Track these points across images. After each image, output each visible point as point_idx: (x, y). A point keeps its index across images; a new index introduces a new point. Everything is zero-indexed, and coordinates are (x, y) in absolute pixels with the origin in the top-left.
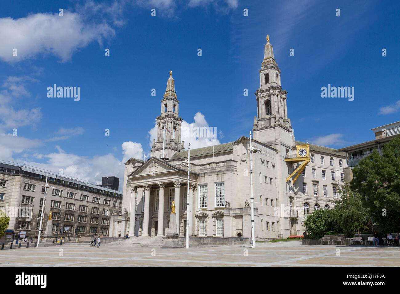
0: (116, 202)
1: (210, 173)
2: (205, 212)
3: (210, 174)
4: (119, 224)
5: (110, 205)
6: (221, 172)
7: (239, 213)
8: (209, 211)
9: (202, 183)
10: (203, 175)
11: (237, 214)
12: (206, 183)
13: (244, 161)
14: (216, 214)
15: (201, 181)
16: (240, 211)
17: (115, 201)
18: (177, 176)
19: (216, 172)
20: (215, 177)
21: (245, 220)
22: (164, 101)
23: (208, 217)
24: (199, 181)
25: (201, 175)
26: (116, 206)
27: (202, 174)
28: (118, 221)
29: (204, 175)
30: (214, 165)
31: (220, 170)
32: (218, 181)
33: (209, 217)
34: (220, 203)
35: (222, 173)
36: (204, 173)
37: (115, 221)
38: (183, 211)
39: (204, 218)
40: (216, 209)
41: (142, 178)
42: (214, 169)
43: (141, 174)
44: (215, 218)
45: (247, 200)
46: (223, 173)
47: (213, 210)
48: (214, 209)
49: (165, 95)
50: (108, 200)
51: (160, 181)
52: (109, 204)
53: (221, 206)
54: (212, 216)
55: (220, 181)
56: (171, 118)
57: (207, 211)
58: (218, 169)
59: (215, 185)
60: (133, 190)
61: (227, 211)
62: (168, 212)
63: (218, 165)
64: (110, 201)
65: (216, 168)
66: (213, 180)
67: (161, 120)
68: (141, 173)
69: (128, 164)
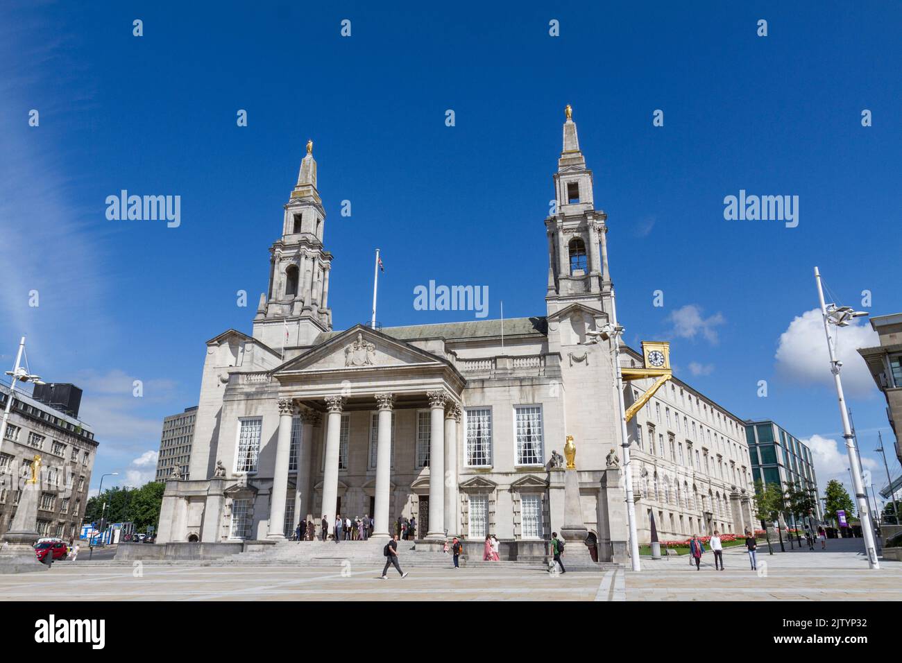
0: (78, 450)
1: (500, 380)
2: (487, 477)
3: (500, 382)
4: (192, 504)
5: (64, 457)
6: (532, 381)
7: (592, 481)
8: (500, 476)
9: (474, 404)
10: (477, 385)
11: (586, 483)
12: (486, 404)
13: (579, 360)
14: (522, 483)
15: (474, 398)
16: (591, 476)
17: (77, 448)
18: (441, 380)
19: (516, 379)
20: (515, 391)
21: (614, 500)
22: (293, 206)
23: (498, 490)
24: (466, 398)
25: (472, 385)
26: (77, 461)
27: (474, 381)
28: (190, 497)
29: (481, 385)
30: (508, 364)
31: (525, 375)
32: (523, 402)
33: (500, 490)
34: (528, 456)
35: (534, 382)
36: (483, 381)
37: (180, 497)
38: (416, 472)
39: (485, 493)
40: (520, 470)
41: (321, 377)
42: (509, 372)
43: (314, 368)
44: (519, 494)
45: (612, 452)
46: (537, 382)
47: (511, 473)
48: (514, 471)
49: (294, 194)
50: (62, 444)
51: (383, 389)
52: (63, 454)
53: (533, 464)
54: (509, 487)
55: (530, 401)
56: (312, 247)
57: (492, 473)
58: (521, 374)
59: (514, 411)
60: (286, 409)
61: (559, 476)
62: (368, 473)
63: (517, 362)
64: (66, 446)
65: (514, 369)
66: (508, 398)
67: (283, 249)
68: (315, 365)
69: (216, 345)
